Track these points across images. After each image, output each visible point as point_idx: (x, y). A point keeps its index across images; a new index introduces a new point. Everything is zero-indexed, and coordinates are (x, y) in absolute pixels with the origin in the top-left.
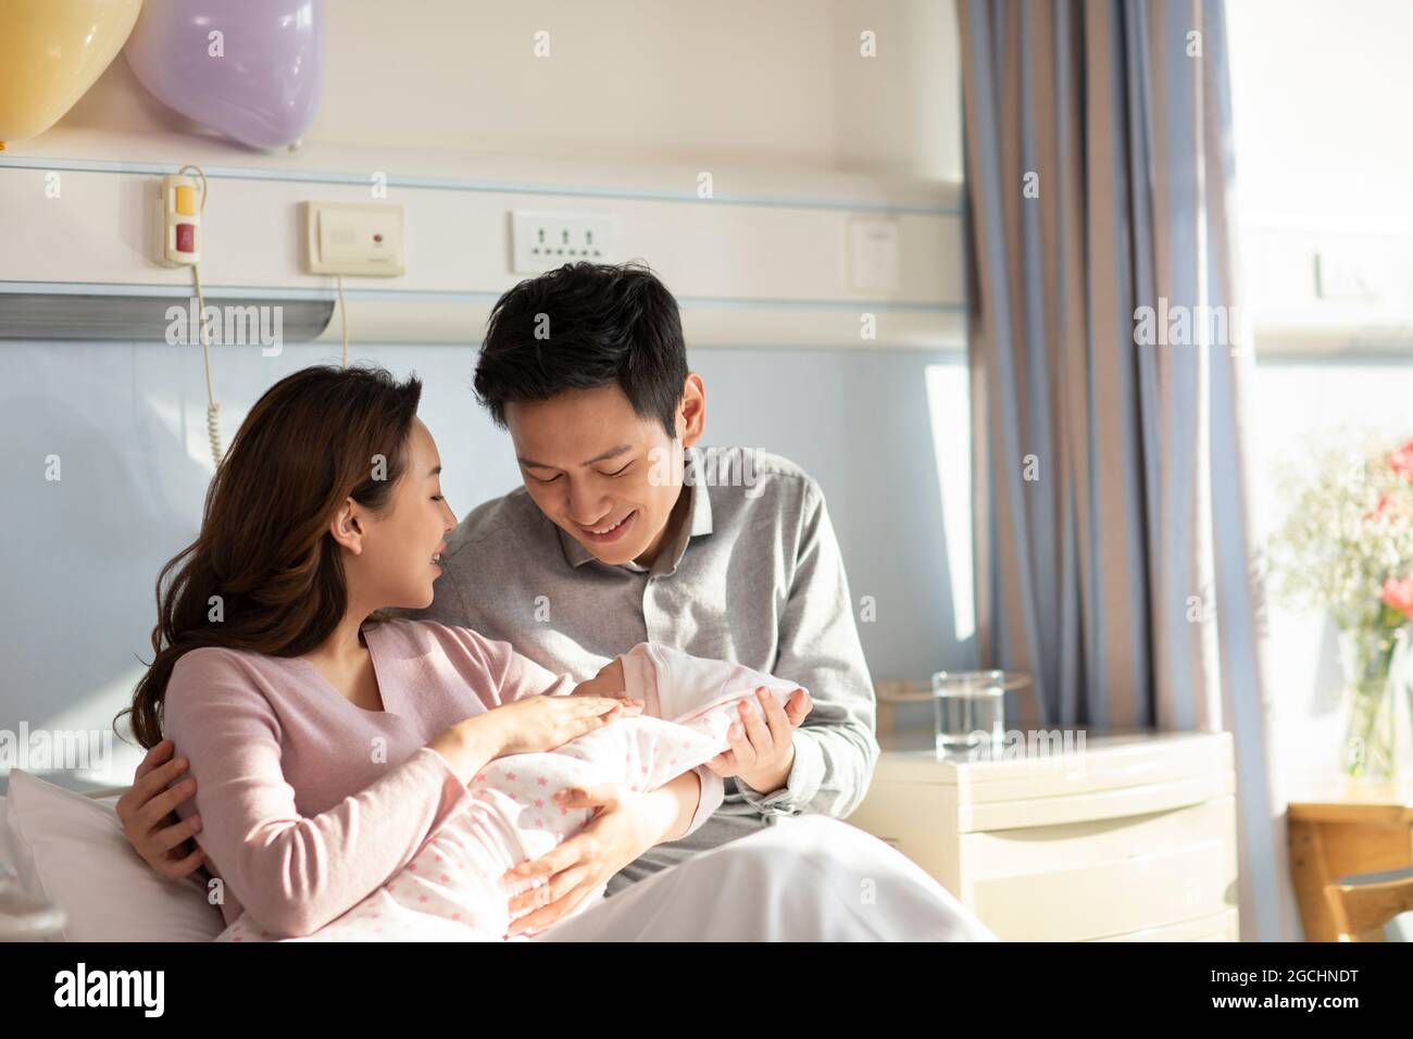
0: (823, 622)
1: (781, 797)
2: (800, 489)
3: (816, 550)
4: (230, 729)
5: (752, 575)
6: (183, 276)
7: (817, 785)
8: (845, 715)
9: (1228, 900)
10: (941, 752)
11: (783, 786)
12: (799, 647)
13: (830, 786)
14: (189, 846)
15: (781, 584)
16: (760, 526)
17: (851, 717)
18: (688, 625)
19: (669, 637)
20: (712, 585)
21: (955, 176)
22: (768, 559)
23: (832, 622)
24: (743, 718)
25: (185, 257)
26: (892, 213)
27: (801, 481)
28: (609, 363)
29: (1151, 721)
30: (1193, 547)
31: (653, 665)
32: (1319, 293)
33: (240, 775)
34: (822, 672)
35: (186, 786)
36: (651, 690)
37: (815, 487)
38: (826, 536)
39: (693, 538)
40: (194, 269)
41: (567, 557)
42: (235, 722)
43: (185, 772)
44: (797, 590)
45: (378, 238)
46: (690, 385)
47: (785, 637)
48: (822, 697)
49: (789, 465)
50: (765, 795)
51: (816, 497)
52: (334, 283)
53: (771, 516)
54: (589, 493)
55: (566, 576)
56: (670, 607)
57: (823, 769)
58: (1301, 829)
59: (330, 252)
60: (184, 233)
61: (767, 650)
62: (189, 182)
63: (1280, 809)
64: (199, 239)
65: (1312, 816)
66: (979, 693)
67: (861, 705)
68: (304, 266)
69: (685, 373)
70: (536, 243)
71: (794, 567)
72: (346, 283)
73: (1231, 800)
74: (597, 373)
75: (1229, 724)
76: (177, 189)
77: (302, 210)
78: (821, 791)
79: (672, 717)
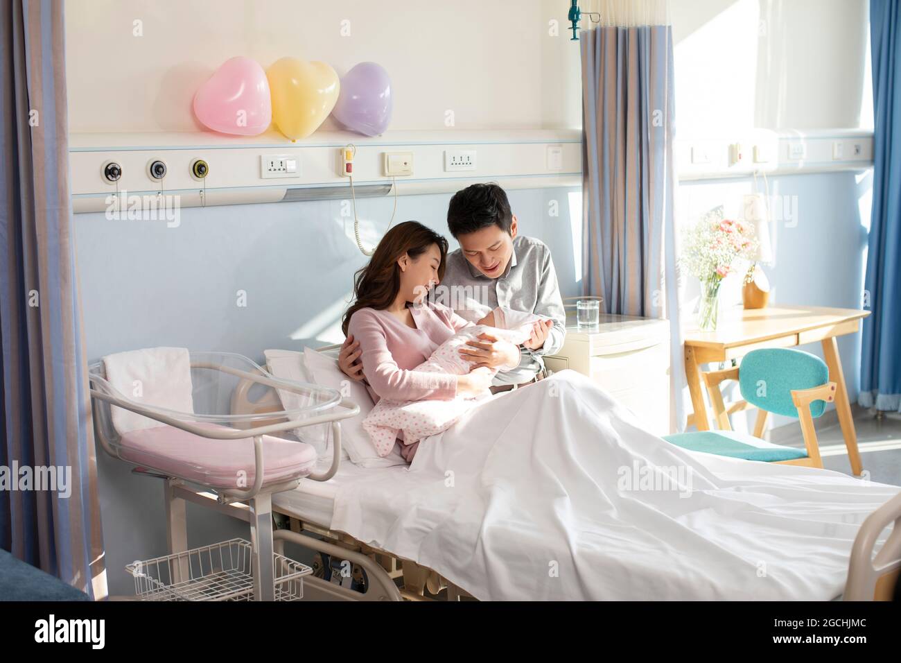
0: (550, 293)
1: (541, 351)
2: (544, 250)
3: (548, 270)
4: (371, 334)
5: (530, 277)
6: (347, 180)
7: (551, 346)
8: (557, 322)
9: (667, 374)
10: (579, 327)
11: (542, 347)
12: (543, 300)
13: (554, 346)
14: (360, 372)
15: (538, 281)
16: (531, 262)
17: (559, 323)
18: (510, 294)
19: (504, 298)
20: (517, 281)
21: (580, 128)
22: (534, 273)
23: (553, 292)
24: (535, 329)
25: (349, 174)
26: (560, 143)
27: (544, 247)
28: (492, 217)
29: (642, 314)
30: (659, 259)
31: (503, 313)
32: (692, 162)
33: (375, 348)
34: (549, 308)
35: (359, 352)
36: (503, 321)
37: (548, 249)
38: (551, 265)
39: (512, 268)
40: (350, 177)
41: (472, 275)
42: (372, 332)
43: (358, 347)
44: (542, 282)
45: (405, 164)
46: (513, 219)
47: (539, 297)
48: (550, 316)
49: (541, 242)
50: (535, 350)
51: (548, 252)
52: (392, 179)
53: (535, 259)
54: (488, 257)
55: (472, 280)
56: (505, 290)
57: (553, 341)
58: (688, 347)
59: (392, 169)
60: (349, 166)
61: (534, 302)
62: (350, 149)
63: (682, 343)
64: (353, 168)
65: (692, 344)
66: (591, 308)
67: (562, 318)
68: (383, 173)
69: (512, 216)
70: (452, 161)
71: (542, 275)
72: (396, 178)
73: (669, 341)
74: (490, 222)
75: (668, 317)
76: (347, 152)
77: (383, 155)
78: (552, 348)
79: (510, 328)
